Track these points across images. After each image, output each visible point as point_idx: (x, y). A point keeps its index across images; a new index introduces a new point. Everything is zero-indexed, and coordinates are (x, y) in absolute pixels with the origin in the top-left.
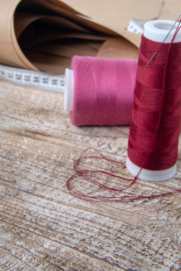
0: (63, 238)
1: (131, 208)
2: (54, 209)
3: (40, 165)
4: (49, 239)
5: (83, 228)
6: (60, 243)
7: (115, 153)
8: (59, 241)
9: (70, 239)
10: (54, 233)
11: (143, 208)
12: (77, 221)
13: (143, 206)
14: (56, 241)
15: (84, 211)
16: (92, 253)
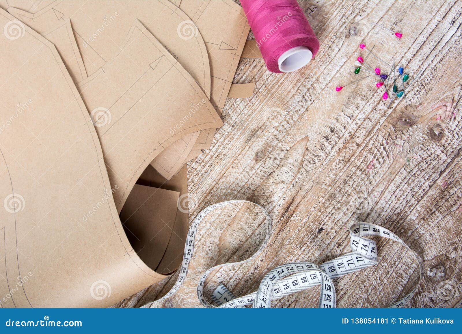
0: (409, 207)
1: (390, 160)
2: (382, 209)
3: (331, 211)
4: (409, 215)
5: (403, 194)
6: (413, 210)
7: (327, 155)
8: (411, 210)
9: (411, 203)
10: (404, 212)
11: (391, 152)
12: (396, 196)
13: (389, 151)
14: (411, 212)
15: (387, 190)
16: (424, 193)
